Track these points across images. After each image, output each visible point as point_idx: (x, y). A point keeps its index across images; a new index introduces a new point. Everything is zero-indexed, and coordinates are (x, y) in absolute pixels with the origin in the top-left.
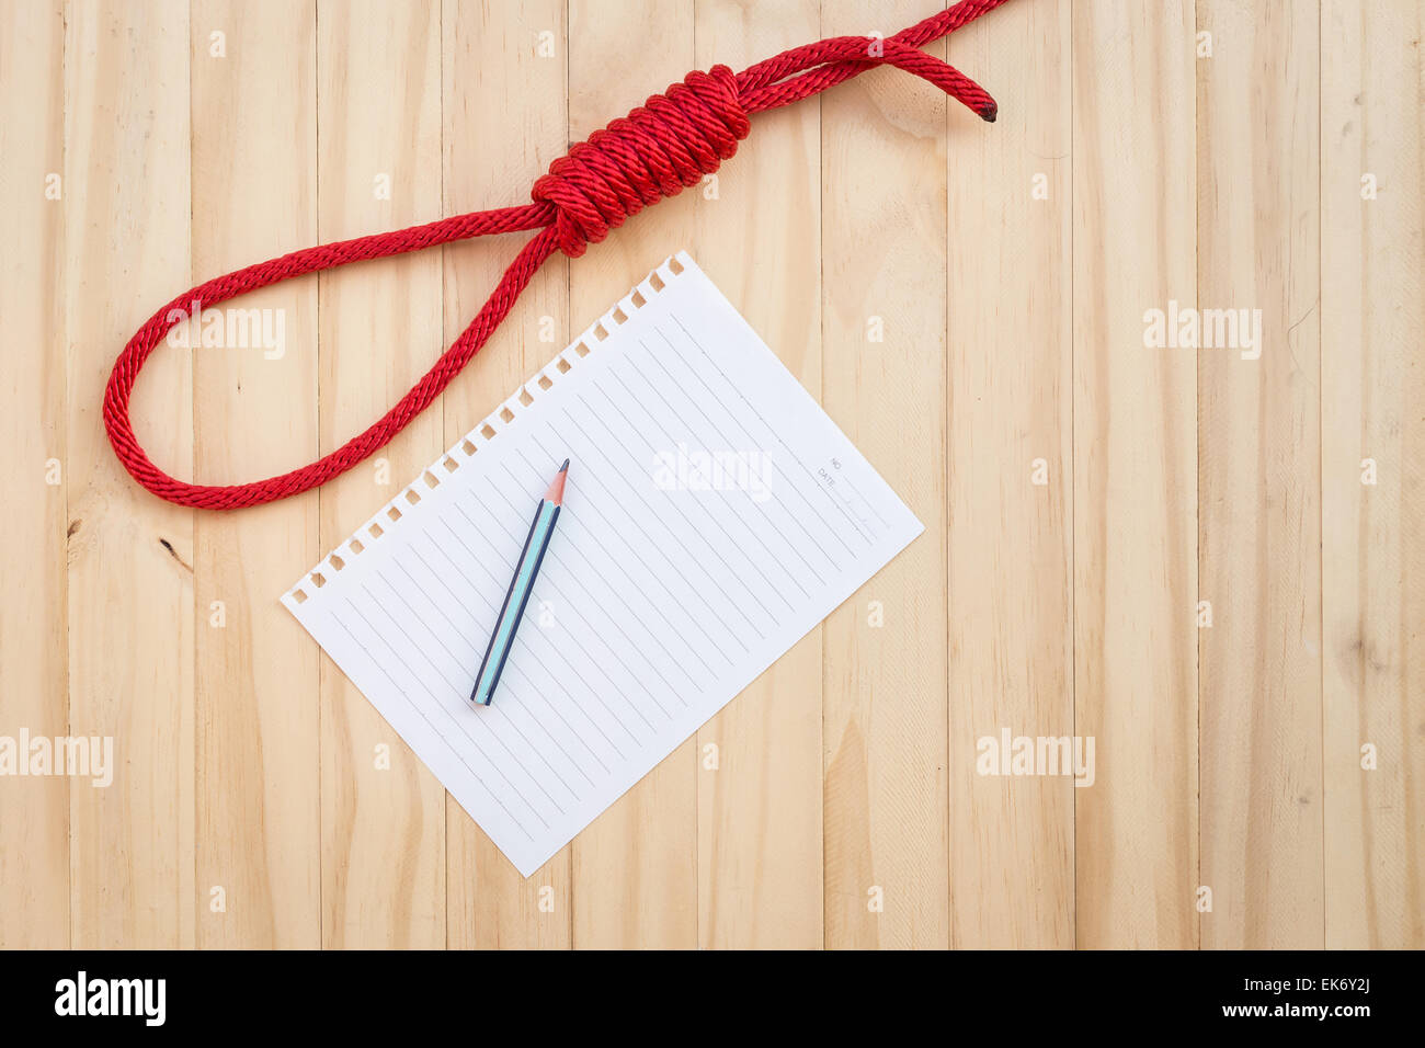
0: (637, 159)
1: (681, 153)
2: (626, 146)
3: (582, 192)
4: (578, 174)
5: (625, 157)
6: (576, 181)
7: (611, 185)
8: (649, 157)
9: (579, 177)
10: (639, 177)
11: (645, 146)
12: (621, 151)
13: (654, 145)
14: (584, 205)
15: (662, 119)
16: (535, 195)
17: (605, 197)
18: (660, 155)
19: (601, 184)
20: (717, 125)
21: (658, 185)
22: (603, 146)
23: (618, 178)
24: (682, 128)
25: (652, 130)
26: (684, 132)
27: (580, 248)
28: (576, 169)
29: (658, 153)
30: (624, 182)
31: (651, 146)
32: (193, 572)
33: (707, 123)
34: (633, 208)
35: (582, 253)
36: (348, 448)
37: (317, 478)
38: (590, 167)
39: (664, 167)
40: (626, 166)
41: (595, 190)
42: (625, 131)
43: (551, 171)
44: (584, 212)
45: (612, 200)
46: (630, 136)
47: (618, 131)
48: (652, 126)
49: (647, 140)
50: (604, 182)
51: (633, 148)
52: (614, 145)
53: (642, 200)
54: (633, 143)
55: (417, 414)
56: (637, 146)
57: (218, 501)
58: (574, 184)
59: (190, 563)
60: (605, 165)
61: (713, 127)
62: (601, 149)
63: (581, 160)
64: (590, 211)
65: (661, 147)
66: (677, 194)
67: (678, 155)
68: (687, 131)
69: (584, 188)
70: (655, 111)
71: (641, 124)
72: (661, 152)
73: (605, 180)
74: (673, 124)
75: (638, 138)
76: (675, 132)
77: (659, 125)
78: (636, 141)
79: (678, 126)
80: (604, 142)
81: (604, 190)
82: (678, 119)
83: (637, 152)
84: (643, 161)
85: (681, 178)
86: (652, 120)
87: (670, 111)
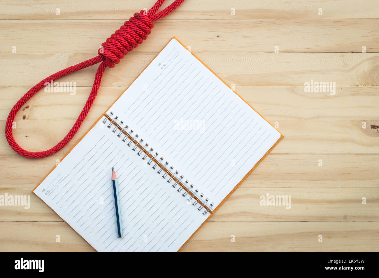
0: (124, 40)
1: (136, 36)
2: (121, 37)
3: (111, 52)
4: (109, 47)
5: (121, 40)
6: (109, 49)
7: (118, 48)
8: (128, 39)
9: (109, 48)
10: (125, 45)
11: (126, 36)
12: (120, 39)
13: (129, 36)
14: (112, 55)
15: (130, 28)
17: (117, 52)
18: (131, 38)
19: (116, 49)
20: (144, 26)
21: (132, 46)
22: (115, 38)
23: (120, 46)
24: (135, 29)
25: (127, 32)
26: (136, 30)
27: (113, 65)
28: (108, 46)
29: (130, 38)
30: (122, 47)
31: (128, 36)
33: (141, 26)
34: (125, 53)
35: (114, 66)
36: (70, 133)
37: (65, 143)
38: (112, 44)
39: (132, 41)
40: (122, 42)
41: (114, 50)
42: (120, 33)
43: (102, 47)
44: (112, 57)
45: (119, 52)
46: (122, 34)
48: (127, 31)
49: (127, 35)
50: (116, 48)
51: (123, 37)
52: (118, 37)
53: (128, 50)
54: (123, 36)
55: (85, 118)
56: (124, 37)
57: (41, 156)
58: (108, 50)
60: (116, 43)
61: (143, 26)
62: (114, 39)
63: (109, 43)
64: (114, 57)
65: (131, 36)
66: (137, 47)
67: (135, 37)
68: (136, 29)
69: (111, 50)
70: (127, 26)
71: (124, 30)
72: (131, 37)
73: (116, 47)
74: (132, 28)
75: (124, 34)
76: (134, 31)
77: (129, 30)
78: (124, 36)
79: (134, 29)
80: (115, 37)
81: (117, 50)
82: (133, 27)
83: (125, 38)
84: (126, 40)
85: (138, 42)
86: (127, 29)
87: (131, 25)
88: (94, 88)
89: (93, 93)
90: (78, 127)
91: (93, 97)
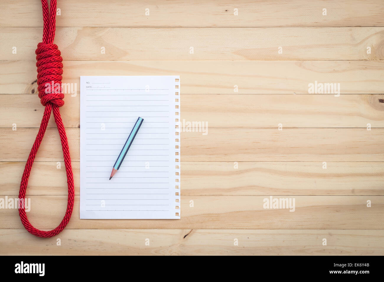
15: (42, 64)
16: (44, 105)
22: (41, 82)
32: (192, 229)
43: (41, 98)
47: (40, 77)
48: (43, 68)
52: (42, 80)
59: (190, 230)
62: (41, 83)
63: (42, 89)
70: (40, 65)
74: (45, 63)
77: (44, 66)
80: (40, 81)
82: (44, 61)
86: (42, 67)
87: (41, 61)
88: (61, 133)
89: (63, 138)
90: (71, 175)
91: (65, 142)
